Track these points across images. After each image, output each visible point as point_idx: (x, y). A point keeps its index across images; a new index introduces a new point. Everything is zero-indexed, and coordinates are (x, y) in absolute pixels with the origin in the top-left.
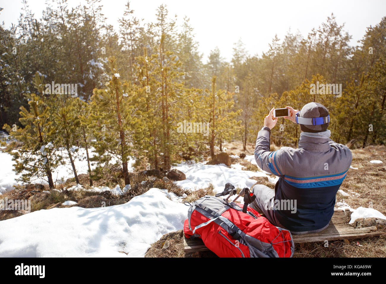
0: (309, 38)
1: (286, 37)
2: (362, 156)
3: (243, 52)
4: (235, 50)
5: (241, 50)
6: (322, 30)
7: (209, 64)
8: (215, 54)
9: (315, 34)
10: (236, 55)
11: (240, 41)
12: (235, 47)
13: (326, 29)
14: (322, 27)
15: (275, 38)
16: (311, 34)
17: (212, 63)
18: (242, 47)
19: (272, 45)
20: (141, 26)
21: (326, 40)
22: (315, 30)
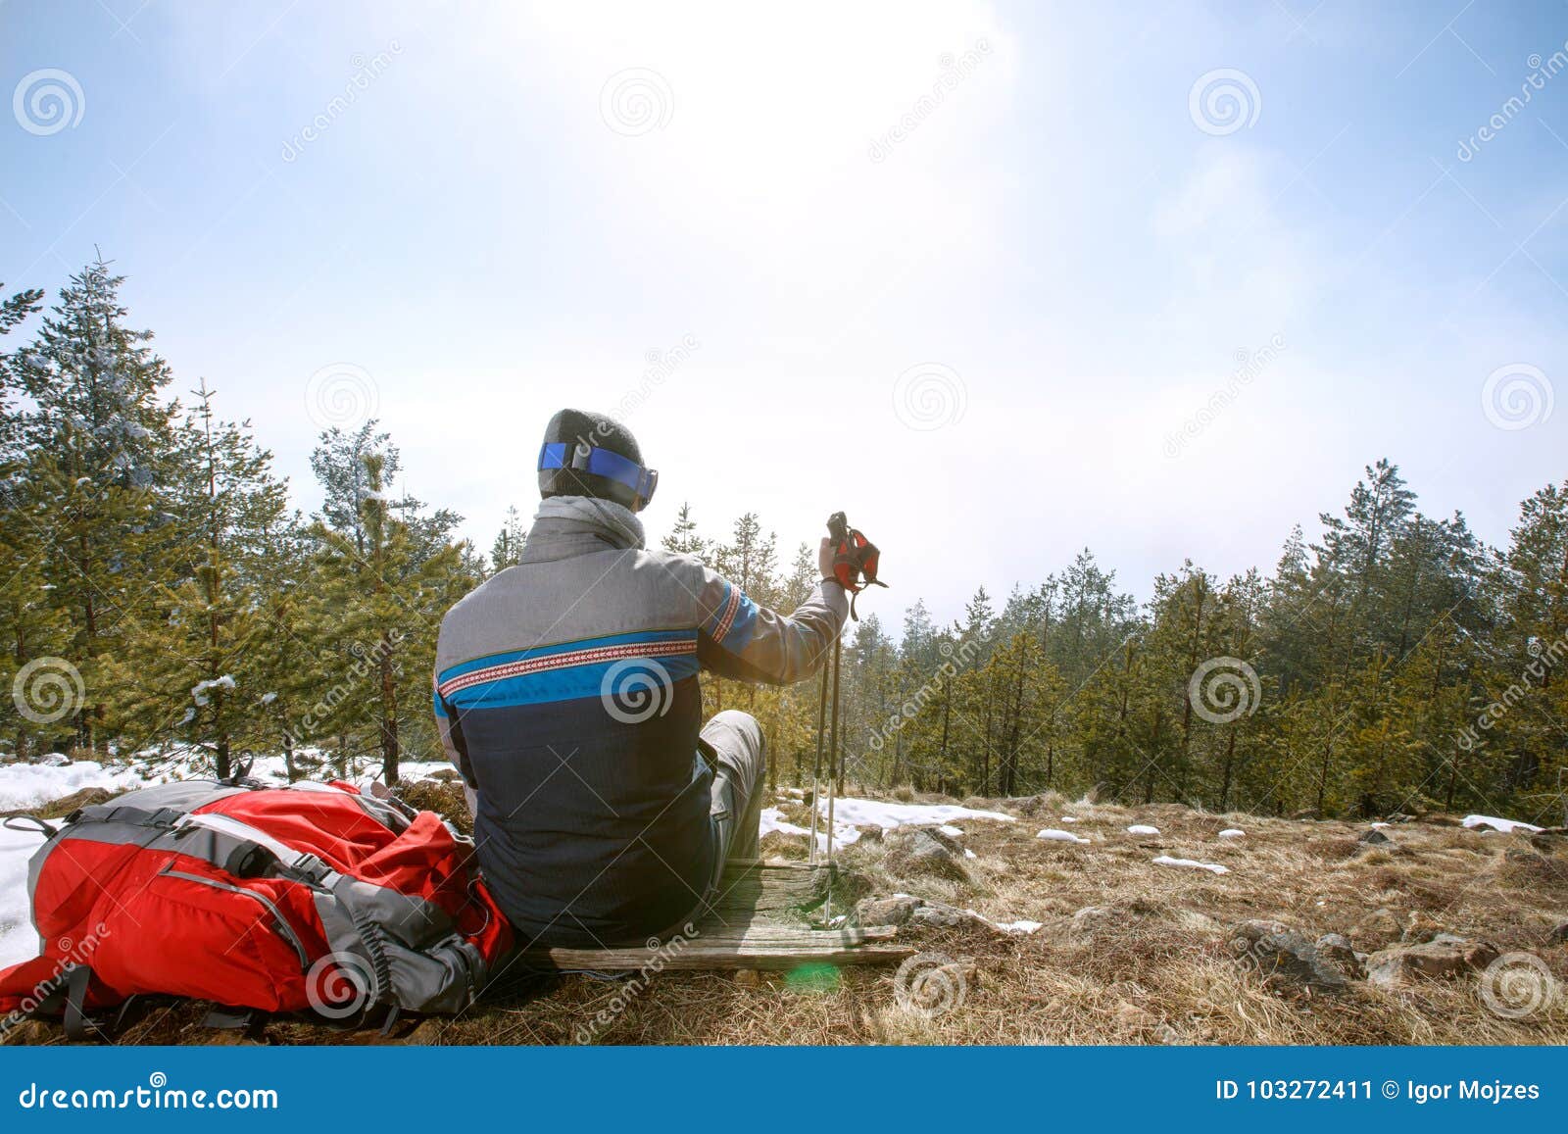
0: (1044, 594)
1: (1011, 601)
2: (1112, 818)
3: (926, 628)
4: (911, 622)
5: (921, 623)
6: (1069, 580)
7: (857, 648)
8: (869, 628)
9: (1055, 587)
10: (912, 632)
11: (919, 605)
12: (909, 616)
13: (1077, 579)
14: (1068, 574)
15: (978, 595)
16: (1048, 587)
17: (863, 646)
18: (925, 618)
19: (974, 608)
20: (707, 554)
21: (1079, 599)
22: (1055, 579)
